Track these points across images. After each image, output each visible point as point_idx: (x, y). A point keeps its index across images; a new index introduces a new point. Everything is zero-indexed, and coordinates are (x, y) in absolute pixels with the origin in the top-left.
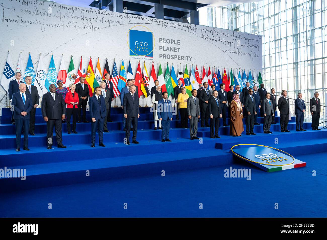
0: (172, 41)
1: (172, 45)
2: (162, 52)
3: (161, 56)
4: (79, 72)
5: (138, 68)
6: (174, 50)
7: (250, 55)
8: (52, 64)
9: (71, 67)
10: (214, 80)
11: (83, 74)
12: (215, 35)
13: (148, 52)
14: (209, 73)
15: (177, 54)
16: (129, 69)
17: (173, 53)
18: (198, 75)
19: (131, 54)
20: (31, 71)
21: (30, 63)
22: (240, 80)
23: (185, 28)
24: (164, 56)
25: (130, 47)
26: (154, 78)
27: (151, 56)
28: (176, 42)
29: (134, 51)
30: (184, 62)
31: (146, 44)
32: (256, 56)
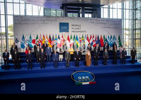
0: (77, 25)
1: (78, 27)
2: (73, 30)
3: (72, 31)
4: (40, 40)
5: (62, 37)
7: (115, 28)
8: (30, 37)
9: (37, 38)
10: (96, 40)
11: (41, 40)
12: (97, 21)
13: (67, 31)
14: (93, 37)
15: (79, 30)
16: (59, 38)
17: (78, 30)
18: (88, 38)
19: (60, 32)
20: (23, 40)
21: (23, 38)
22: (109, 40)
23: (83, 20)
24: (74, 32)
26: (68, 41)
27: (68, 32)
28: (79, 26)
29: (61, 30)
30: (82, 34)
32: (118, 28)
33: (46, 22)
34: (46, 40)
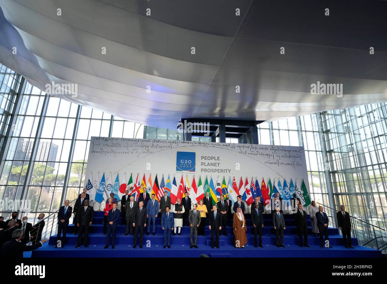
0: (212, 158)
1: (213, 161)
2: (204, 167)
3: (202, 170)
4: (135, 185)
5: (182, 181)
6: (214, 165)
7: (292, 164)
8: (117, 180)
9: (131, 181)
10: (252, 189)
11: (138, 186)
12: (253, 150)
13: (192, 168)
14: (247, 183)
15: (217, 168)
16: (174, 183)
17: (214, 168)
18: (235, 185)
19: (177, 170)
20: (103, 184)
21: (103, 179)
22: (280, 189)
23: (224, 147)
24: (205, 170)
25: (177, 164)
26: (194, 189)
27: (194, 170)
28: (216, 158)
29: (180, 167)
30: (222, 175)
31: (190, 162)
32: (298, 164)
33: (151, 150)
34: (148, 185)
